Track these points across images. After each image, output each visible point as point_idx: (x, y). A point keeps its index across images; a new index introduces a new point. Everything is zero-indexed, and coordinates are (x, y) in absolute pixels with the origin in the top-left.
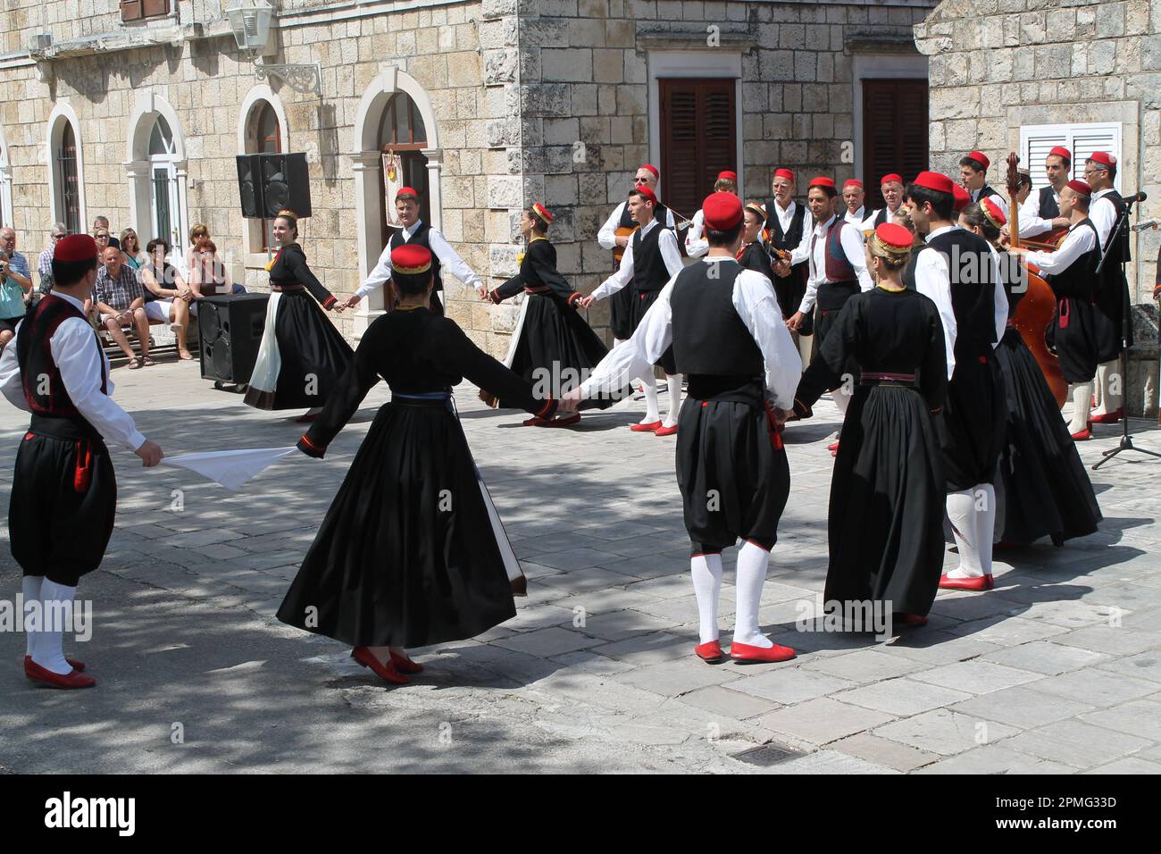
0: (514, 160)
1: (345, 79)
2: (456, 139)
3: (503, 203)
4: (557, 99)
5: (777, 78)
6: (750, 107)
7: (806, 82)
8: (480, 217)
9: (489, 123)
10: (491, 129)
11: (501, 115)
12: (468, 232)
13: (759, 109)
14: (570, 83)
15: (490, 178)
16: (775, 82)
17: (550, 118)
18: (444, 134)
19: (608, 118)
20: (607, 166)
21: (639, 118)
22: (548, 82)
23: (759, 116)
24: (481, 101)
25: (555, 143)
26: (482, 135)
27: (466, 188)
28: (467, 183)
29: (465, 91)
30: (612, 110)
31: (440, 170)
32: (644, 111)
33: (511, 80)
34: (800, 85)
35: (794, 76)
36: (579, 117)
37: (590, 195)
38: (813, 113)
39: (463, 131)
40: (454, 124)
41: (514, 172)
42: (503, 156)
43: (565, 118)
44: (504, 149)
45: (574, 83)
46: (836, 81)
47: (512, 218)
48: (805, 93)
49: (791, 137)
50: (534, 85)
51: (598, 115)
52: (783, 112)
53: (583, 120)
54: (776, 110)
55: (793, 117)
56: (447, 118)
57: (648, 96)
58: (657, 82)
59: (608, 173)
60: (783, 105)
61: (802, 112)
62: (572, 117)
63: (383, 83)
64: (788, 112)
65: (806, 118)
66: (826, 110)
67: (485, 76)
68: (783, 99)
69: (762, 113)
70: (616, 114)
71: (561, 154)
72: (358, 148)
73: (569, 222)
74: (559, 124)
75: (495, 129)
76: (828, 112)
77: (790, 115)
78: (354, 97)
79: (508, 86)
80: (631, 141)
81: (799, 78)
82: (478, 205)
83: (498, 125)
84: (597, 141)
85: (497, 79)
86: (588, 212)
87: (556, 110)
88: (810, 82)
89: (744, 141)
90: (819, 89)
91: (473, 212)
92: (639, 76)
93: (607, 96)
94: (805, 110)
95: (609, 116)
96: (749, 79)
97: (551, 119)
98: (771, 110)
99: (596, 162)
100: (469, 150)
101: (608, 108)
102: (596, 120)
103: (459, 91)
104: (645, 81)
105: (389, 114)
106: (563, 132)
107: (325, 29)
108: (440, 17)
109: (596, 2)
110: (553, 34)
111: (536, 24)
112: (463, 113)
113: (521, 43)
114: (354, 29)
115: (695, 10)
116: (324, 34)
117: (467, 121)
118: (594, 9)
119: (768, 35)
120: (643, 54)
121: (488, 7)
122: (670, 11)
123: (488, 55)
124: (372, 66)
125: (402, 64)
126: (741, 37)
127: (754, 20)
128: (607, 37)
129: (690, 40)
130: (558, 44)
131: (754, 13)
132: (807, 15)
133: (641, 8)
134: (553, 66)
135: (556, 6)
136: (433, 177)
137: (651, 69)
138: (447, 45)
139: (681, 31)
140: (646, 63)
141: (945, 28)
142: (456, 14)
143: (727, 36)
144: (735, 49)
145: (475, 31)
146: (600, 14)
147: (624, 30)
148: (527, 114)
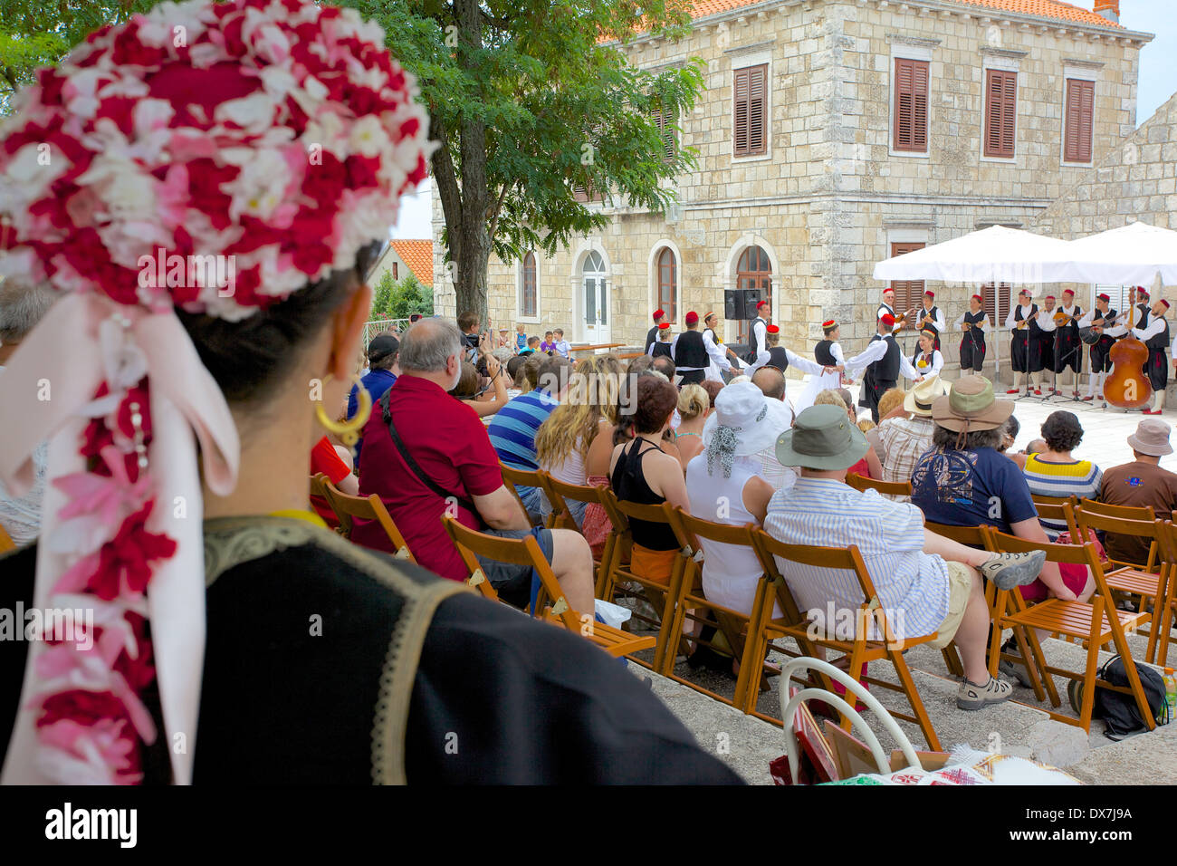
0: (827, 282)
1: (721, 238)
2: (791, 270)
3: (819, 303)
4: (848, 253)
8: (803, 310)
9: (812, 263)
10: (813, 266)
11: (820, 259)
12: (795, 317)
14: (853, 244)
15: (811, 290)
17: (844, 261)
18: (783, 268)
20: (868, 285)
22: (844, 244)
24: (807, 252)
25: (846, 274)
26: (805, 268)
27: (795, 295)
28: (795, 292)
29: (797, 247)
30: (870, 258)
31: (780, 285)
32: (884, 259)
33: (827, 243)
36: (856, 261)
37: (859, 300)
39: (795, 267)
40: (789, 263)
41: (825, 288)
42: (821, 280)
43: (851, 262)
44: (821, 276)
45: (855, 245)
47: (824, 310)
50: (838, 246)
51: (865, 260)
53: (858, 263)
56: (785, 260)
57: (886, 250)
58: (890, 245)
62: (853, 261)
63: (748, 240)
67: (811, 240)
70: (872, 260)
71: (848, 279)
72: (727, 273)
73: (850, 313)
74: (848, 265)
75: (816, 267)
78: (726, 247)
79: (825, 246)
82: (802, 304)
83: (818, 265)
84: (864, 273)
85: (818, 242)
86: (859, 308)
87: (847, 258)
91: (799, 307)
92: (883, 241)
93: (869, 251)
96: (931, 243)
100: (798, 276)
101: (869, 257)
103: (794, 247)
104: (885, 244)
106: (850, 269)
107: (709, 212)
108: (783, 210)
109: (866, 204)
110: (847, 220)
111: (840, 216)
112: (795, 258)
113: (834, 225)
114: (727, 213)
115: (908, 209)
116: (708, 215)
117: (797, 262)
118: (864, 208)
119: (940, 220)
120: (885, 230)
121: (814, 207)
122: (897, 209)
123: (813, 230)
124: (739, 233)
125: (758, 232)
126: (930, 222)
127: (934, 214)
128: (870, 222)
129: (906, 224)
130: (849, 225)
131: (934, 210)
132: (958, 210)
133: (885, 208)
134: (847, 236)
135: (848, 207)
136: (775, 289)
137: (889, 237)
138: (787, 223)
139: (902, 219)
140: (887, 235)
141: (1048, 222)
142: (793, 209)
143: (923, 221)
144: (926, 228)
145: (805, 218)
146: (867, 211)
147: (878, 219)
148: (834, 260)
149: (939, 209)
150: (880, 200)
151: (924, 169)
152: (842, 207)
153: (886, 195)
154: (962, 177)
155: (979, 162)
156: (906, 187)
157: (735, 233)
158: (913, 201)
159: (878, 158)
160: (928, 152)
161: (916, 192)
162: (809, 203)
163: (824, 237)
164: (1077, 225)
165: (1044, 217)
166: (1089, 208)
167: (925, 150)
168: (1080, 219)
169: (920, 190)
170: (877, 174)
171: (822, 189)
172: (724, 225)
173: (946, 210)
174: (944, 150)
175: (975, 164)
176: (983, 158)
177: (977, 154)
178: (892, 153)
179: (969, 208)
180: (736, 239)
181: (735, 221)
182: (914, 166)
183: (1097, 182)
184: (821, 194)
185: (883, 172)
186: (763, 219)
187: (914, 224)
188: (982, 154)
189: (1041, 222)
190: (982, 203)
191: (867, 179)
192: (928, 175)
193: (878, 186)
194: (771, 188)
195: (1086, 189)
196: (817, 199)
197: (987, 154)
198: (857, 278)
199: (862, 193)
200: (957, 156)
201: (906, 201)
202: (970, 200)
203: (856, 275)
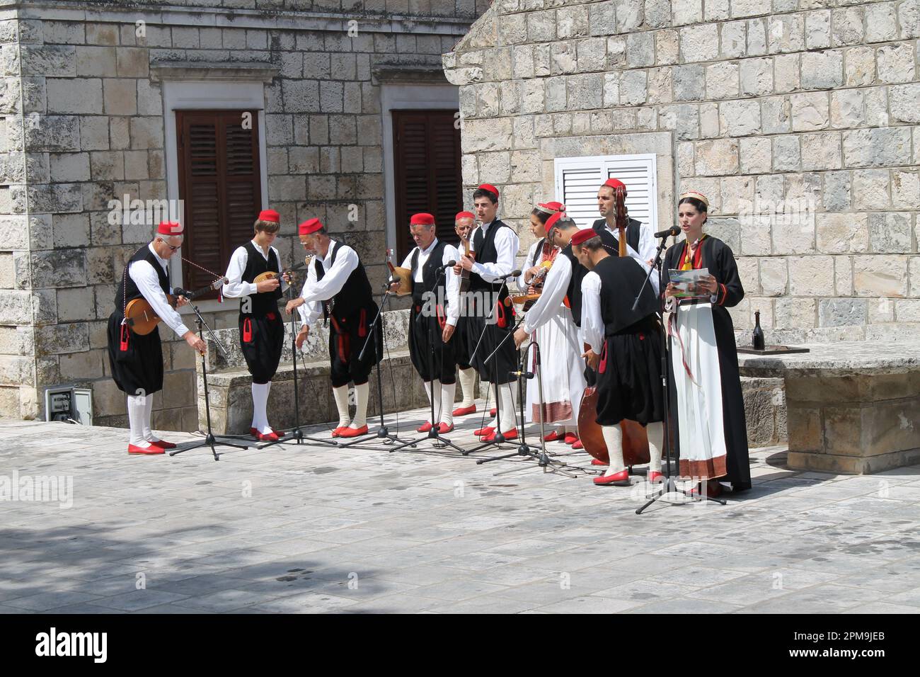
0: (19, 198)
3: (7, 245)
4: (64, 132)
5: (303, 109)
6: (274, 140)
7: (333, 114)
13: (284, 142)
14: (79, 115)
16: (301, 114)
17: (57, 153)
19: (121, 153)
21: (155, 152)
22: (54, 114)
23: (284, 150)
25: (64, 179)
30: (126, 143)
32: (161, 145)
33: (13, 112)
34: (326, 117)
35: (320, 107)
36: (89, 152)
37: (103, 235)
38: (341, 146)
41: (18, 212)
42: (7, 194)
43: (74, 153)
44: (7, 187)
45: (84, 115)
46: (364, 112)
47: (17, 261)
48: (332, 125)
49: (318, 171)
50: (40, 118)
51: (110, 150)
52: (310, 145)
53: (94, 155)
54: (304, 144)
55: (320, 150)
57: (164, 128)
58: (173, 114)
60: (309, 137)
61: (330, 145)
62: (82, 152)
64: (314, 145)
65: (333, 152)
66: (355, 143)
68: (308, 131)
69: (288, 146)
70: (130, 148)
71: (70, 191)
73: (81, 265)
74: (67, 159)
76: (356, 145)
77: (316, 148)
79: (10, 119)
80: (147, 176)
81: (325, 110)
83: (2, 161)
84: (110, 178)
86: (101, 253)
87: (64, 144)
88: (336, 114)
89: (269, 176)
90: (347, 121)
92: (154, 109)
93: (119, 130)
94: (332, 142)
95: (123, 150)
96: (273, 110)
97: (59, 154)
98: (297, 143)
99: (109, 200)
101: (121, 142)
102: (108, 154)
104: (161, 114)
106: (75, 168)
109: (105, 31)
110: (57, 62)
111: (40, 52)
113: (25, 72)
115: (212, 38)
118: (102, 36)
119: (291, 64)
120: (158, 84)
126: (263, 66)
127: (276, 49)
128: (119, 66)
129: (207, 70)
130: (64, 73)
131: (275, 41)
132: (332, 43)
134: (60, 97)
137: (167, 100)
139: (198, 60)
140: (162, 94)
143: (244, 66)
144: (256, 80)
146: (109, 42)
147: (137, 58)
149: (286, 40)
150: (139, 18)
152: (43, 33)
153: (154, 8)
158: (221, 22)
161: (229, 4)
163: (6, 100)
179: (357, 39)
187: (225, 71)
198: (95, 189)
199: (93, 3)
201: (204, 21)
203: (90, 181)
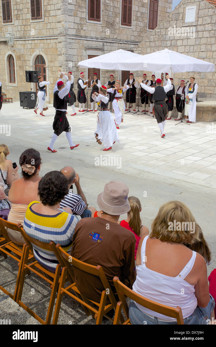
0: (64, 69)
1: (28, 51)
2: (52, 64)
4: (71, 58)
9: (59, 62)
10: (59, 63)
11: (61, 60)
14: (73, 55)
18: (49, 63)
22: (70, 55)
24: (57, 57)
26: (57, 64)
27: (54, 74)
28: (54, 73)
29: (54, 56)
31: (48, 70)
33: (64, 54)
36: (75, 62)
39: (53, 63)
40: (51, 62)
41: (64, 71)
44: (62, 67)
50: (68, 55)
51: (78, 61)
56: (50, 60)
57: (86, 58)
58: (88, 56)
59: (79, 72)
63: (37, 53)
67: (58, 53)
71: (72, 68)
72: (31, 65)
75: (60, 63)
78: (30, 55)
82: (56, 77)
83: (61, 62)
84: (77, 66)
85: (61, 54)
87: (71, 60)
91: (55, 78)
92: (85, 54)
93: (79, 58)
99: (77, 70)
100: (54, 66)
103: (53, 55)
105: (37, 59)
107: (24, 41)
108: (49, 41)
109: (78, 40)
110: (71, 46)
111: (68, 44)
112: (53, 60)
113: (66, 47)
114: (30, 42)
115: (94, 43)
116: (24, 42)
117: (54, 61)
118: (77, 42)
119: (105, 48)
120: (85, 50)
121: (59, 40)
122: (90, 43)
123: (59, 49)
124: (34, 50)
125: (41, 50)
126: (102, 48)
127: (103, 45)
128: (80, 47)
129: (93, 48)
130: (72, 48)
131: (104, 44)
132: (112, 44)
133: (85, 42)
134: (71, 52)
135: (71, 41)
136: (47, 71)
137: (87, 54)
138: (50, 46)
139: (92, 46)
140: (86, 52)
141: (140, 49)
142: (52, 41)
143: (99, 48)
144: (100, 50)
145: (56, 44)
146: (78, 43)
147: (83, 46)
148: (66, 61)
149: (105, 44)
150: (83, 39)
151: (100, 29)
152: (69, 41)
153: (86, 37)
154: (113, 32)
155: (120, 27)
156: (93, 35)
157: (33, 49)
158: (96, 40)
159: (82, 23)
160: (101, 22)
161: (97, 37)
162: (57, 39)
163: (63, 52)
164: (149, 50)
165: (138, 47)
166: (153, 44)
167: (100, 21)
168: (149, 48)
169: (98, 36)
170: (82, 29)
171: (61, 33)
172: (29, 46)
173: (108, 44)
174: (107, 21)
175: (118, 28)
176: (121, 26)
177: (119, 24)
178: (87, 21)
179: (116, 44)
180: (33, 52)
181: (33, 45)
182: (96, 27)
183: (156, 34)
184: (61, 35)
185: (84, 28)
186: (42, 44)
187: (96, 48)
188: (120, 24)
189: (138, 49)
190: (120, 42)
191: (78, 30)
192: (101, 31)
193: (82, 33)
194: (45, 33)
195: (152, 37)
196: (60, 37)
197: (122, 24)
198: (75, 68)
199: (76, 36)
200: (111, 24)
201: (93, 40)
202: (116, 41)
203: (75, 66)
